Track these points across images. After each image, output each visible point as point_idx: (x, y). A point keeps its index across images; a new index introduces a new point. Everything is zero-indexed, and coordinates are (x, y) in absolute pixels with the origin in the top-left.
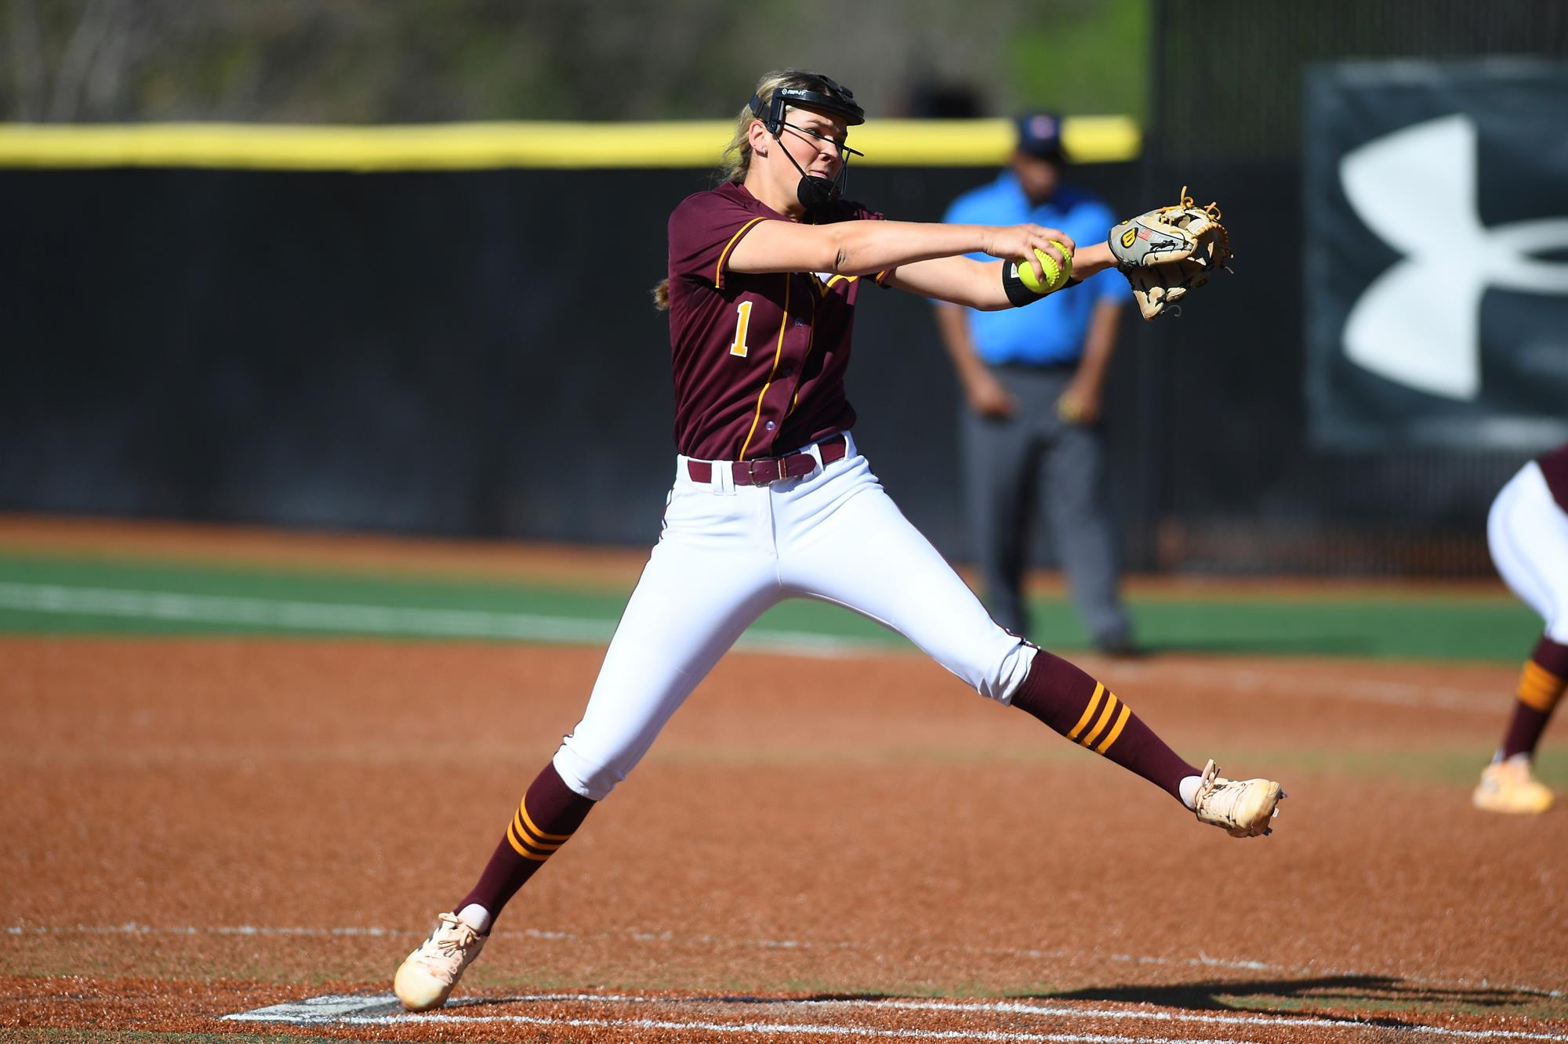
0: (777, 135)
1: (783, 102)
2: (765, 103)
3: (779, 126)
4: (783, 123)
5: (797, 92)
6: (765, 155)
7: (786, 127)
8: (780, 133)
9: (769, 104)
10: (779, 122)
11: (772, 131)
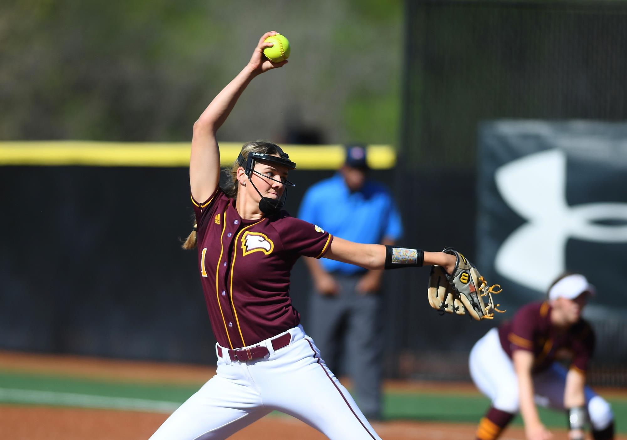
0: (250, 177)
1: (253, 159)
2: (245, 159)
3: (251, 172)
4: (253, 170)
5: (260, 155)
6: (245, 185)
7: (254, 172)
8: (251, 175)
9: (247, 160)
10: (250, 170)
11: (248, 174)
